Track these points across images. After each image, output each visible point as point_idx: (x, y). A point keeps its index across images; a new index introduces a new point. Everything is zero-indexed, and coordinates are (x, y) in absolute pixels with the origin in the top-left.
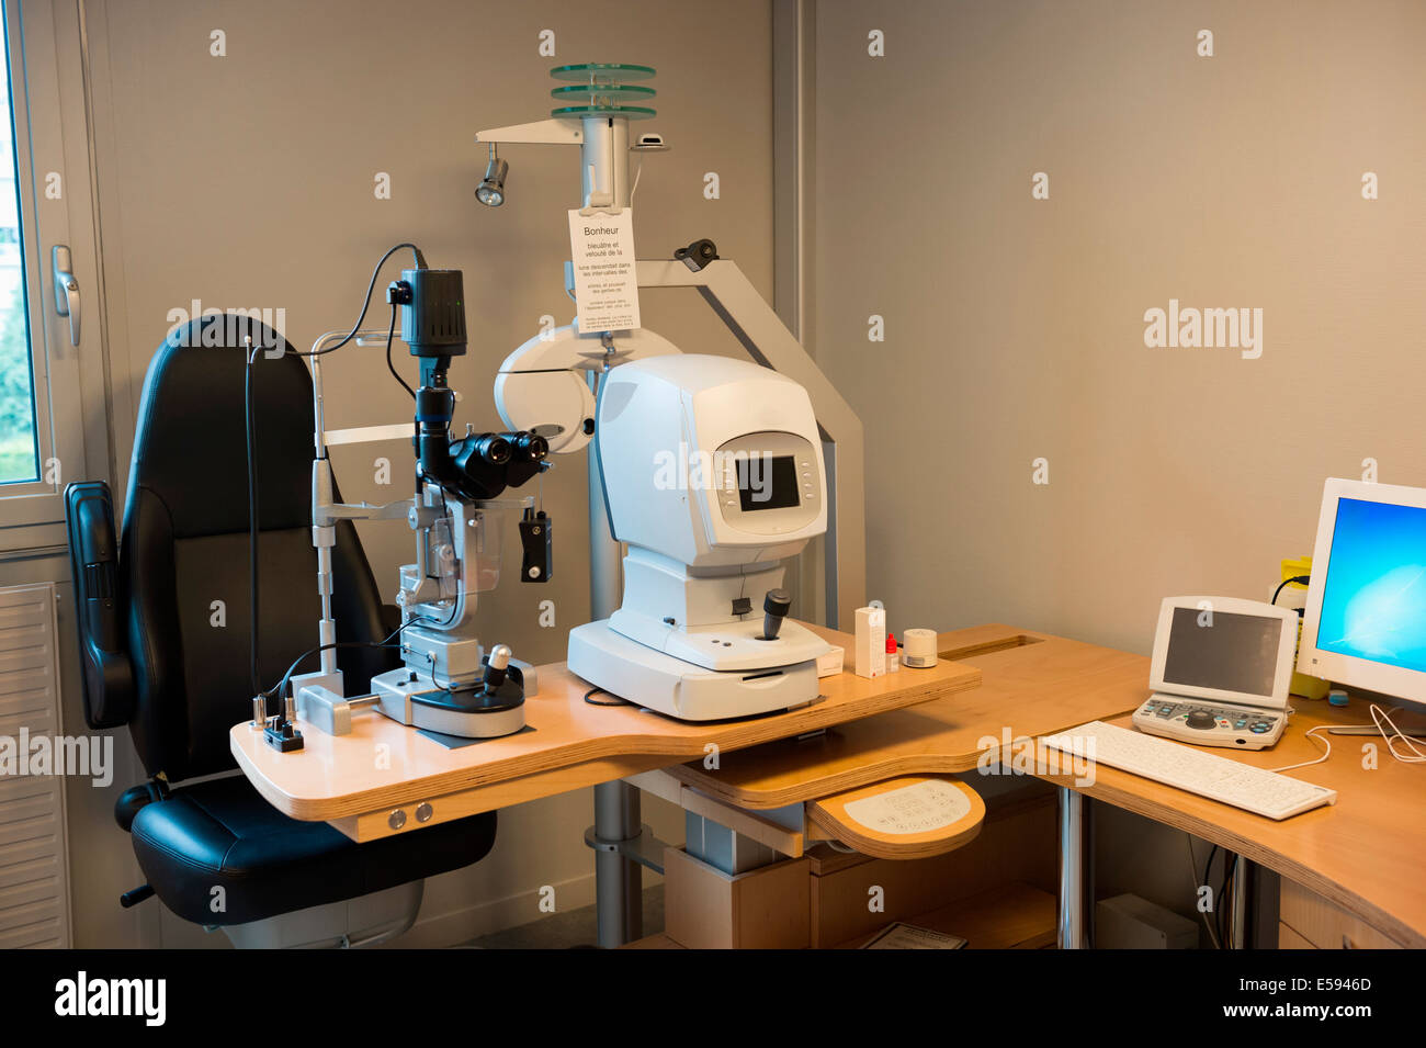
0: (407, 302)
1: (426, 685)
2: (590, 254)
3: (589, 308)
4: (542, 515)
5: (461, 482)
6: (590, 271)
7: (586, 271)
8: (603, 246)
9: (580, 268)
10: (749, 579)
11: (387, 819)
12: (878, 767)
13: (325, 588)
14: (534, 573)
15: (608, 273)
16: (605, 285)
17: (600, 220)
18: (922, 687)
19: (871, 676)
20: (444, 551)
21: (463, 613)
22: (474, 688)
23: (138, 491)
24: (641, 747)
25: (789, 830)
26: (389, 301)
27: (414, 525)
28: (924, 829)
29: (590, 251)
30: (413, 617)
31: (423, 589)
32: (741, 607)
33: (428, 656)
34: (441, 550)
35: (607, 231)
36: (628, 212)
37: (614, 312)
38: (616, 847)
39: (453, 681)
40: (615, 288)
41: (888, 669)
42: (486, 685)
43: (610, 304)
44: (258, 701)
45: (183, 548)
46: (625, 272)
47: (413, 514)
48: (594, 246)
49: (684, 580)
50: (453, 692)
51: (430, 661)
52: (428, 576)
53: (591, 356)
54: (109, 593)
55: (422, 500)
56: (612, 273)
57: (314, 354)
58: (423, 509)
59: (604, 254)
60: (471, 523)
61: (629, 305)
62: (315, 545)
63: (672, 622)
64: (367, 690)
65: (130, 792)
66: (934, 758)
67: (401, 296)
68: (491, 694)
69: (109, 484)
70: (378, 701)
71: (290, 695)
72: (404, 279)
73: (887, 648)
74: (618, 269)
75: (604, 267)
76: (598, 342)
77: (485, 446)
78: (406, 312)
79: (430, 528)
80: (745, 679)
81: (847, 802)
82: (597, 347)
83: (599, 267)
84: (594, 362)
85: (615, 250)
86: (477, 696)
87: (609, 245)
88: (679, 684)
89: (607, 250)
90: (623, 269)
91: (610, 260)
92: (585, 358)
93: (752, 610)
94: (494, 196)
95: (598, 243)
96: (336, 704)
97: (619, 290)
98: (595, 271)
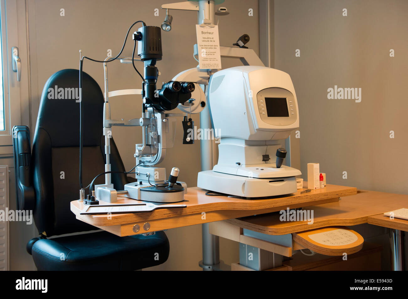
0: (140, 40)
1: (146, 184)
2: (204, 41)
3: (203, 60)
4: (190, 120)
5: (161, 103)
6: (203, 47)
7: (202, 47)
8: (208, 38)
9: (200, 46)
10: (269, 147)
11: (132, 228)
12: (320, 222)
13: (107, 151)
14: (188, 140)
15: (210, 48)
16: (209, 52)
17: (207, 29)
18: (335, 192)
19: (314, 189)
20: (153, 134)
21: (160, 156)
22: (165, 185)
23: (40, 129)
24: (230, 207)
25: (286, 247)
26: (133, 38)
27: (141, 125)
28: (341, 244)
29: (204, 39)
30: (140, 162)
31: (145, 149)
32: (266, 158)
33: (146, 175)
34: (151, 134)
35: (210, 33)
36: (217, 27)
37: (212, 62)
38: (211, 267)
39: (156, 183)
40: (213, 53)
41: (321, 187)
42: (170, 183)
43: (210, 59)
44: (82, 191)
45: (55, 151)
46: (216, 48)
47: (141, 120)
48: (205, 38)
49: (244, 146)
50: (157, 187)
51: (147, 176)
52: (147, 145)
53: (204, 78)
54: (27, 165)
55: (145, 115)
56: (211, 48)
57: (105, 62)
58: (145, 119)
59: (209, 41)
60: (164, 120)
61: (217, 60)
62: (104, 135)
63: (239, 164)
64: (123, 189)
65: (32, 240)
66: (341, 220)
67: (138, 37)
68: (171, 187)
69: (29, 127)
70: (127, 193)
71: (94, 190)
72: (139, 31)
73: (320, 179)
74: (213, 47)
75: (208, 46)
76: (206, 73)
77: (171, 85)
78: (140, 44)
79: (148, 126)
80: (270, 182)
81: (309, 235)
82: (205, 75)
83: (206, 46)
84: (204, 80)
85: (212, 40)
86: (166, 187)
87: (210, 38)
88: (244, 184)
89: (210, 40)
90: (215, 47)
91: (210, 43)
92: (201, 79)
93: (270, 159)
94: (168, 27)
95: (206, 37)
96: (111, 191)
97: (214, 54)
98: (205, 47)
